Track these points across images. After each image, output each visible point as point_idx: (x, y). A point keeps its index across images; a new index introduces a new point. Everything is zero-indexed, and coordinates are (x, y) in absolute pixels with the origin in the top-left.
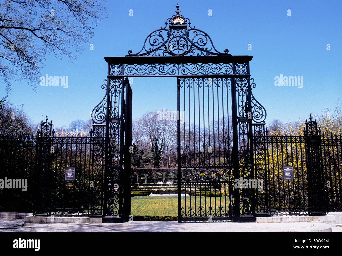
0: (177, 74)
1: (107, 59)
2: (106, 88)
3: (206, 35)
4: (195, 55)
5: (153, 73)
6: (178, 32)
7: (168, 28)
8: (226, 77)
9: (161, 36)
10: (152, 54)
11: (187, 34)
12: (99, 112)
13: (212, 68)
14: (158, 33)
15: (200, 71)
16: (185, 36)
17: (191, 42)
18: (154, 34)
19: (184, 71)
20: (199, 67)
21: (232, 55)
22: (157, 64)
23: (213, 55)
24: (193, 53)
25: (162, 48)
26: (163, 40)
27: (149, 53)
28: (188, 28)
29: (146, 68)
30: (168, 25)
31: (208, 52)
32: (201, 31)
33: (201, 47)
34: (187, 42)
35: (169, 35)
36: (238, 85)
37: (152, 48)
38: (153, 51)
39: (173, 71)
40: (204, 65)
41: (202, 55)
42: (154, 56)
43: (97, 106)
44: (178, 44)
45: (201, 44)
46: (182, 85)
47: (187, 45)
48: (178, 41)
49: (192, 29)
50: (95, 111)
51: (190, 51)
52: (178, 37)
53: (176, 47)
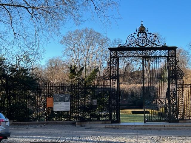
0: (142, 56)
1: (109, 49)
2: (109, 62)
3: (156, 36)
4: (150, 46)
5: (131, 55)
6: (142, 35)
7: (137, 33)
8: (165, 56)
9: (134, 37)
10: (130, 46)
11: (146, 35)
12: (107, 74)
13: (158, 53)
14: (133, 35)
15: (153, 54)
16: (145, 37)
17: (148, 40)
18: (131, 36)
19: (146, 54)
20: (152, 52)
21: (168, 46)
22: (133, 51)
23: (159, 46)
25: (135, 43)
26: (135, 39)
27: (129, 45)
28: (147, 33)
29: (128, 53)
30: (137, 32)
31: (157, 45)
32: (153, 34)
33: (153, 42)
34: (146, 40)
36: (170, 60)
37: (130, 43)
39: (140, 54)
40: (155, 51)
41: (154, 46)
42: (131, 47)
44: (142, 41)
46: (145, 61)
47: (147, 42)
48: (142, 39)
49: (149, 33)
50: (105, 73)
51: (148, 44)
52: (142, 37)
53: (141, 43)
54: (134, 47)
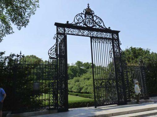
0: (90, 36)
2: (56, 39)
3: (101, 20)
4: (97, 28)
5: (79, 34)
6: (89, 16)
7: (84, 13)
9: (81, 17)
11: (93, 17)
12: (53, 51)
13: (104, 35)
14: (80, 15)
15: (99, 35)
16: (92, 19)
17: (95, 22)
18: (79, 15)
19: (93, 35)
20: (99, 34)
21: (112, 30)
22: (81, 30)
23: (104, 29)
24: (96, 27)
26: (83, 19)
27: (77, 24)
28: (93, 15)
29: (76, 31)
31: (102, 27)
32: (99, 17)
33: (99, 25)
35: (85, 17)
38: (79, 23)
39: (88, 34)
40: (101, 33)
41: (100, 28)
42: (79, 26)
43: (51, 48)
45: (99, 23)
46: (93, 41)
47: (93, 23)
48: (89, 20)
49: (95, 16)
50: (50, 50)
51: (95, 26)
52: (89, 18)
53: (89, 23)
54: (82, 26)
